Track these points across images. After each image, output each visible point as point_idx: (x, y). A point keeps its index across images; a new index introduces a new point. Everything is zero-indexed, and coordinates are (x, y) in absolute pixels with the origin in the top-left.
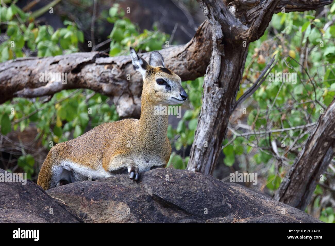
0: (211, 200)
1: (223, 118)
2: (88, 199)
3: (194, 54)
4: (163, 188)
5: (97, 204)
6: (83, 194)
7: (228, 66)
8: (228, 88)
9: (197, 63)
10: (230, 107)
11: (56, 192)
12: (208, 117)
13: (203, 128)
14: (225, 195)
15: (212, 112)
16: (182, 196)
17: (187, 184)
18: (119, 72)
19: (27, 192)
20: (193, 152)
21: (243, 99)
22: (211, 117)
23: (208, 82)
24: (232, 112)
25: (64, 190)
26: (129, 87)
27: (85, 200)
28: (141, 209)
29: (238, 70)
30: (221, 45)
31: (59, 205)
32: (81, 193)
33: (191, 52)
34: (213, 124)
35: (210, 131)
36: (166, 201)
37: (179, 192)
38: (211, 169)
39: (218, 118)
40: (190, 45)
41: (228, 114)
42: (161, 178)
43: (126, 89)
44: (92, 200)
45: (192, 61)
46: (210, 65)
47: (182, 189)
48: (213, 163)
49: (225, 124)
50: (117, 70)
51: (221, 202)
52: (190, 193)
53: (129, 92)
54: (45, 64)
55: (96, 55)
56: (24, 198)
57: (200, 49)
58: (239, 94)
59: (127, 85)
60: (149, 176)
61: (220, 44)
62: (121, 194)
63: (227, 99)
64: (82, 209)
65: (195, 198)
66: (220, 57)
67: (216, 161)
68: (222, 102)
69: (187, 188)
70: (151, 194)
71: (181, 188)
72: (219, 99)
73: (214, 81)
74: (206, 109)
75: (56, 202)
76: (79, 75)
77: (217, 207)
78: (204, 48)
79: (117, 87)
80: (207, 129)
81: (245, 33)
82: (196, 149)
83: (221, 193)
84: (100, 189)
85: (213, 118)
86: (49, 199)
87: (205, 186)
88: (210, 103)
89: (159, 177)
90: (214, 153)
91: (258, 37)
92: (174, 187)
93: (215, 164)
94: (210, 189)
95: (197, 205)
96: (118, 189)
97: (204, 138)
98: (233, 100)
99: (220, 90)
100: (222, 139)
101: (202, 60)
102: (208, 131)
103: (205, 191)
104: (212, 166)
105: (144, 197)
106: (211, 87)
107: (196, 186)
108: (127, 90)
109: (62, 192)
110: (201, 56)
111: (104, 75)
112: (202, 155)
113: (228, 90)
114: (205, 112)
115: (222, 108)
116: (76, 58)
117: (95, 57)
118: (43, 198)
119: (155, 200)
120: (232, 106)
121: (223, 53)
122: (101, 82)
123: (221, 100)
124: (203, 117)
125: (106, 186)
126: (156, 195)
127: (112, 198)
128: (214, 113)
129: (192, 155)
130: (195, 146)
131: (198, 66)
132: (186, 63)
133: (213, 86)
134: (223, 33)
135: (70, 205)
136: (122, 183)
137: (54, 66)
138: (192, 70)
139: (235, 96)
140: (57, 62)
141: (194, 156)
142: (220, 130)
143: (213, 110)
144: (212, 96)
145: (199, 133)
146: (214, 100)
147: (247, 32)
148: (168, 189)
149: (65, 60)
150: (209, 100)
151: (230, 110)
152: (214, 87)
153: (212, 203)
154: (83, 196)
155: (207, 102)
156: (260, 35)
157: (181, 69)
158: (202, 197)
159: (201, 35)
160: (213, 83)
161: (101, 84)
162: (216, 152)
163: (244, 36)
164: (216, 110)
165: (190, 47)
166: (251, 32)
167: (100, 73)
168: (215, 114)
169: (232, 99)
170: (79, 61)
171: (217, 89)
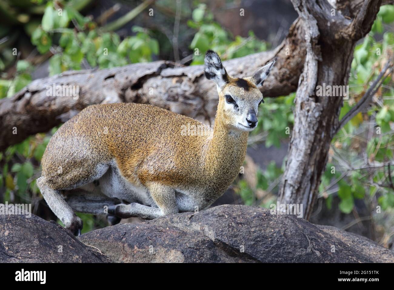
0: (292, 246)
1: (322, 143)
2: (131, 246)
3: (286, 61)
4: (229, 231)
5: (143, 253)
6: (124, 239)
7: (326, 74)
8: (328, 103)
9: (291, 72)
10: (331, 129)
11: (90, 238)
12: (302, 142)
13: (295, 157)
14: (312, 239)
15: (307, 135)
16: (254, 240)
17: (261, 225)
18: (190, 87)
19: (50, 238)
20: (282, 189)
21: (349, 118)
22: (305, 142)
23: (301, 96)
24: (333, 134)
25: (100, 234)
26: (204, 106)
27: (127, 248)
28: (199, 259)
29: (340, 80)
30: (317, 46)
31: (93, 254)
32: (122, 238)
33: (282, 59)
34: (309, 151)
35: (305, 161)
36: (233, 248)
37: (250, 236)
38: (308, 211)
39: (315, 144)
40: (282, 49)
41: (329, 139)
42: (227, 217)
43: (200, 110)
44: (136, 248)
45: (284, 70)
46: (304, 74)
47: (254, 232)
48: (310, 203)
49: (325, 151)
50: (189, 84)
51: (306, 249)
52: (265, 237)
53: (205, 113)
54: (99, 78)
55: (163, 65)
56: (46, 245)
57: (295, 53)
58: (343, 112)
59: (202, 104)
60: (211, 215)
61: (316, 44)
62: (173, 240)
63: (326, 118)
64: (123, 259)
65: (272, 243)
66: (317, 62)
67: (314, 201)
68: (320, 123)
69: (261, 231)
70: (213, 239)
71: (253, 230)
72: (316, 118)
73: (309, 94)
74: (299, 132)
75: (89, 250)
76: (140, 91)
77: (300, 256)
78: (299, 53)
79: (189, 107)
80: (300, 158)
81: (347, 29)
82: (287, 185)
83: (306, 238)
84: (146, 232)
85: (308, 143)
86: (80, 246)
87: (284, 227)
88: (304, 123)
89: (223, 216)
90: (311, 189)
91: (363, 34)
92: (244, 229)
93: (313, 205)
94: (291, 232)
95: (274, 252)
96: (169, 232)
97: (296, 170)
98: (336, 120)
99: (316, 106)
100: (321, 171)
101: (297, 69)
102: (302, 160)
103: (284, 234)
104: (309, 207)
105: (203, 242)
106: (306, 102)
107: (274, 228)
108: (202, 111)
109: (98, 237)
110: (296, 63)
111: (172, 91)
112: (294, 192)
113: (328, 106)
114: (297, 135)
115: (320, 130)
116: (137, 70)
117: (161, 69)
118: (72, 246)
119: (218, 246)
120: (334, 128)
121: (320, 56)
122: (168, 100)
123: (318, 120)
124: (295, 142)
125: (154, 229)
126: (219, 241)
127: (162, 245)
128: (310, 136)
129: (282, 192)
130: (286, 181)
131: (292, 77)
132: (276, 73)
133: (308, 100)
134: (320, 30)
135: (108, 254)
136: (175, 225)
137: (109, 81)
138: (285, 82)
139: (337, 114)
140: (112, 76)
141: (284, 193)
142: (318, 159)
143: (308, 133)
144: (306, 114)
145: (290, 163)
146: (309, 119)
147: (349, 27)
148: (235, 232)
149: (123, 72)
150: (303, 119)
151: (331, 133)
152: (310, 102)
153: (294, 250)
154: (124, 243)
155: (301, 122)
156: (366, 31)
157: (270, 81)
158: (280, 243)
159: (295, 35)
160: (308, 97)
161: (168, 103)
162: (313, 188)
163: (346, 34)
164: (313, 132)
165: (282, 52)
166: (354, 28)
167: (167, 88)
168: (311, 138)
169: (333, 117)
170: (140, 74)
171: (313, 104)
